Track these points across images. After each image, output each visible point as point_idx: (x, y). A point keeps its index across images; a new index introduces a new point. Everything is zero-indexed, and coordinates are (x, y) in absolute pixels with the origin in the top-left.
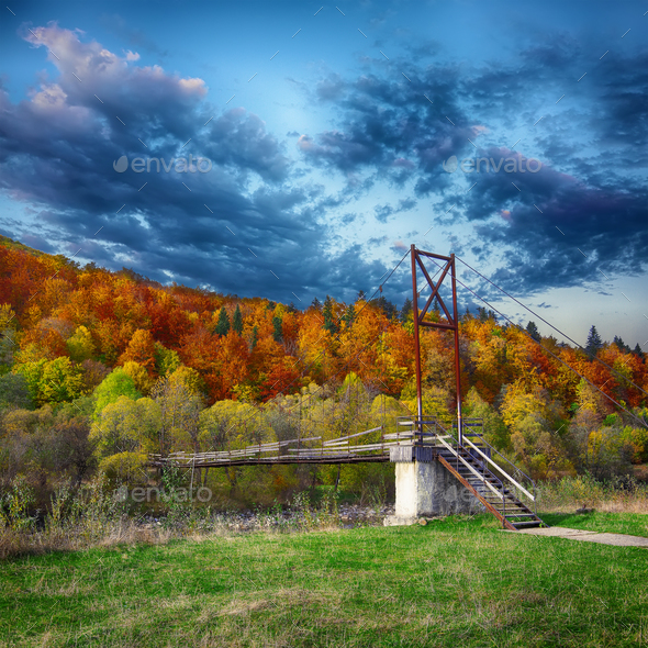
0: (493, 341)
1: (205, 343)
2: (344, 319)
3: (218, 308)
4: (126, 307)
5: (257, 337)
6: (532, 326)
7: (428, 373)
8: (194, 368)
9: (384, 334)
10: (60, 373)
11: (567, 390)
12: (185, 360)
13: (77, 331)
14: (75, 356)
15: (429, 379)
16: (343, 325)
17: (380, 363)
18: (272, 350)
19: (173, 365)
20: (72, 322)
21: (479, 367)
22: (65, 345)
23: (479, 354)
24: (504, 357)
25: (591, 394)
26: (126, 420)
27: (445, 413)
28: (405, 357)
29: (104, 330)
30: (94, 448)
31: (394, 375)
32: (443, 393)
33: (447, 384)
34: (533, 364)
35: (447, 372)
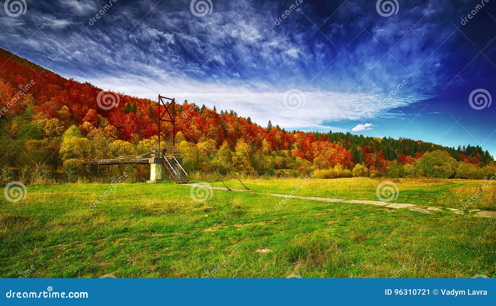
0: (234, 123)
1: (120, 116)
2: (178, 111)
3: (127, 102)
4: (85, 99)
5: (142, 115)
6: (249, 119)
7: (209, 133)
8: (114, 126)
9: (193, 117)
10: (54, 125)
11: (259, 143)
12: (111, 122)
13: (63, 107)
14: (61, 118)
15: (209, 136)
16: (178, 113)
17: (191, 129)
18: (148, 121)
19: (105, 124)
20: (61, 104)
21: (229, 132)
22: (57, 113)
23: (229, 127)
24: (238, 129)
25: (267, 145)
26: (75, 146)
27: (214, 149)
28: (201, 127)
29: (75, 108)
30: (62, 156)
31: (196, 133)
32: (214, 141)
33: (216, 138)
34: (248, 132)
35: (216, 133)
